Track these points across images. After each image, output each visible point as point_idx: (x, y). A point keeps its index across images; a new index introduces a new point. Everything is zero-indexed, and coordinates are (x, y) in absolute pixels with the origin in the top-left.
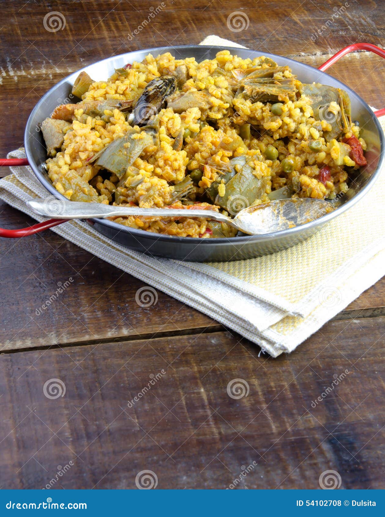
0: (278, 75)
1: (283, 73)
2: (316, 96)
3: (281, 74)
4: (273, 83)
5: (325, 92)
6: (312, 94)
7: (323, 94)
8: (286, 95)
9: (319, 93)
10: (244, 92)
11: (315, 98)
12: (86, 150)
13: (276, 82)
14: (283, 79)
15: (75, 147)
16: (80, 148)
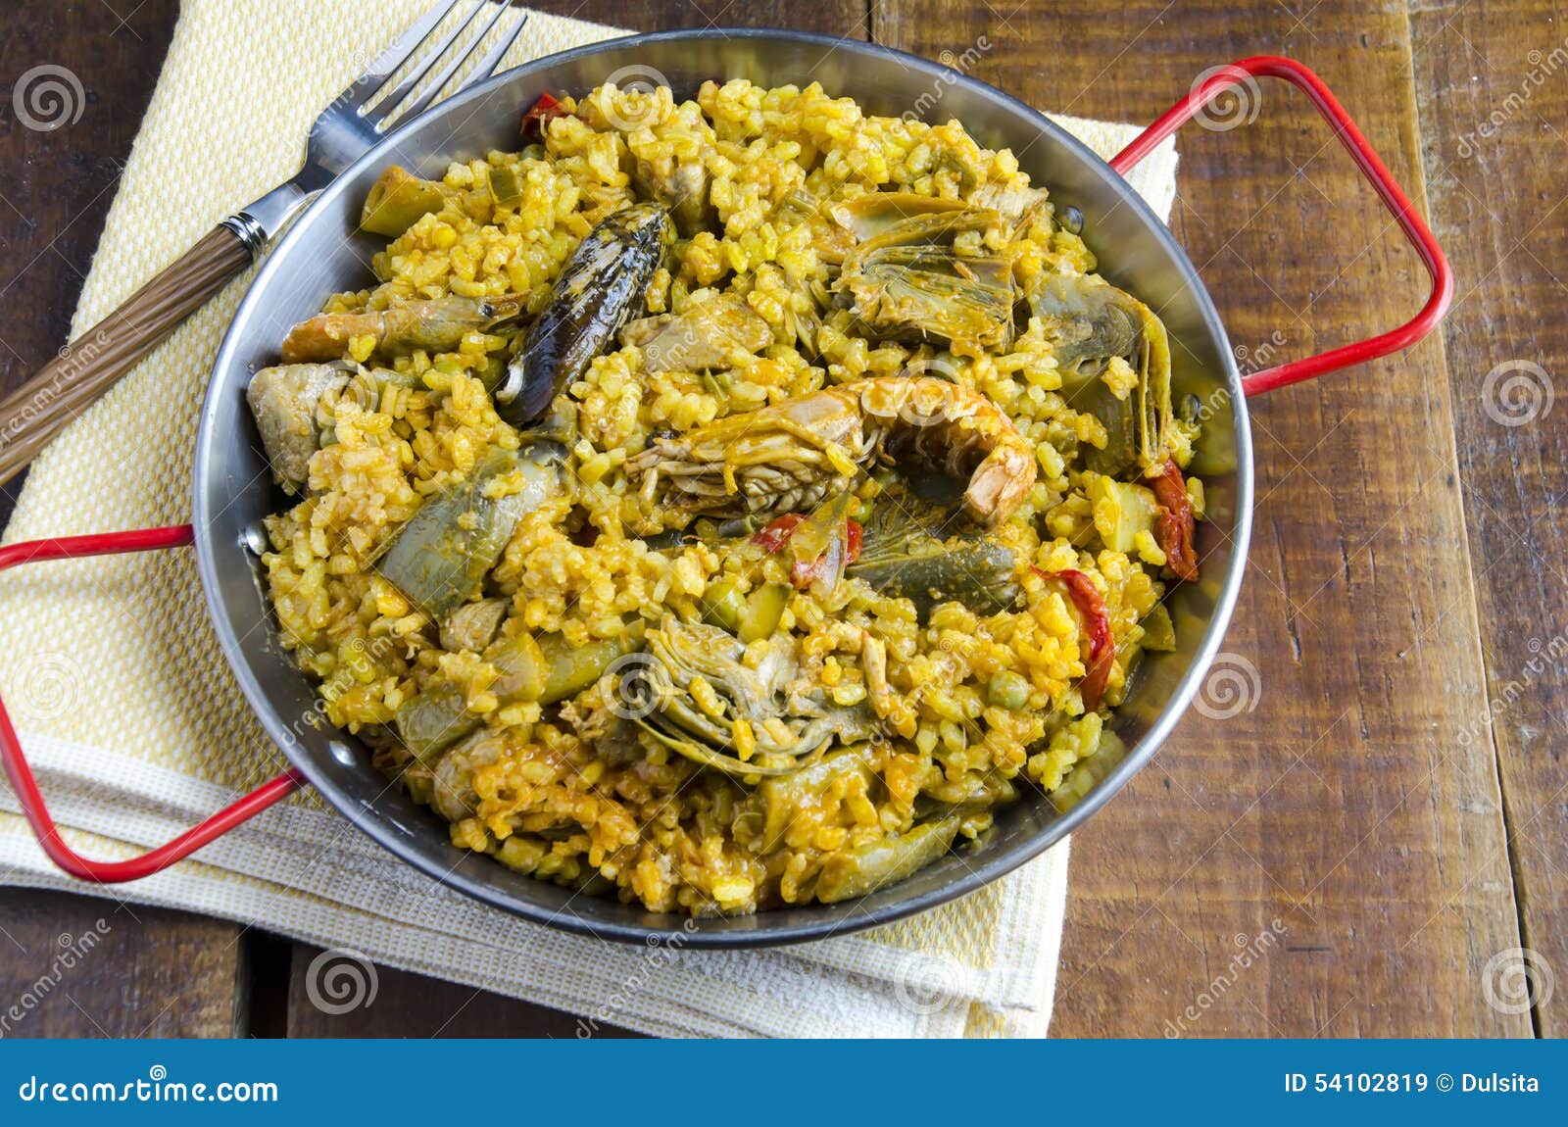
0: (966, 243)
1: (982, 235)
2: (1075, 318)
3: (976, 237)
4: (948, 268)
5: (1101, 310)
6: (1064, 313)
7: (1096, 315)
8: (974, 342)
9: (1085, 311)
10: (854, 310)
11: (1070, 325)
12: (363, 523)
13: (960, 266)
14: (980, 253)
15: (341, 510)
16: (351, 512)
